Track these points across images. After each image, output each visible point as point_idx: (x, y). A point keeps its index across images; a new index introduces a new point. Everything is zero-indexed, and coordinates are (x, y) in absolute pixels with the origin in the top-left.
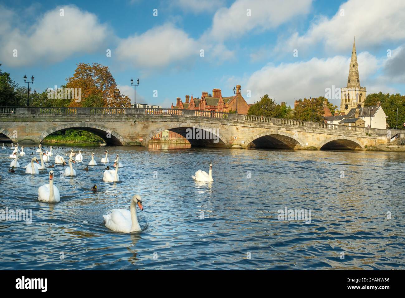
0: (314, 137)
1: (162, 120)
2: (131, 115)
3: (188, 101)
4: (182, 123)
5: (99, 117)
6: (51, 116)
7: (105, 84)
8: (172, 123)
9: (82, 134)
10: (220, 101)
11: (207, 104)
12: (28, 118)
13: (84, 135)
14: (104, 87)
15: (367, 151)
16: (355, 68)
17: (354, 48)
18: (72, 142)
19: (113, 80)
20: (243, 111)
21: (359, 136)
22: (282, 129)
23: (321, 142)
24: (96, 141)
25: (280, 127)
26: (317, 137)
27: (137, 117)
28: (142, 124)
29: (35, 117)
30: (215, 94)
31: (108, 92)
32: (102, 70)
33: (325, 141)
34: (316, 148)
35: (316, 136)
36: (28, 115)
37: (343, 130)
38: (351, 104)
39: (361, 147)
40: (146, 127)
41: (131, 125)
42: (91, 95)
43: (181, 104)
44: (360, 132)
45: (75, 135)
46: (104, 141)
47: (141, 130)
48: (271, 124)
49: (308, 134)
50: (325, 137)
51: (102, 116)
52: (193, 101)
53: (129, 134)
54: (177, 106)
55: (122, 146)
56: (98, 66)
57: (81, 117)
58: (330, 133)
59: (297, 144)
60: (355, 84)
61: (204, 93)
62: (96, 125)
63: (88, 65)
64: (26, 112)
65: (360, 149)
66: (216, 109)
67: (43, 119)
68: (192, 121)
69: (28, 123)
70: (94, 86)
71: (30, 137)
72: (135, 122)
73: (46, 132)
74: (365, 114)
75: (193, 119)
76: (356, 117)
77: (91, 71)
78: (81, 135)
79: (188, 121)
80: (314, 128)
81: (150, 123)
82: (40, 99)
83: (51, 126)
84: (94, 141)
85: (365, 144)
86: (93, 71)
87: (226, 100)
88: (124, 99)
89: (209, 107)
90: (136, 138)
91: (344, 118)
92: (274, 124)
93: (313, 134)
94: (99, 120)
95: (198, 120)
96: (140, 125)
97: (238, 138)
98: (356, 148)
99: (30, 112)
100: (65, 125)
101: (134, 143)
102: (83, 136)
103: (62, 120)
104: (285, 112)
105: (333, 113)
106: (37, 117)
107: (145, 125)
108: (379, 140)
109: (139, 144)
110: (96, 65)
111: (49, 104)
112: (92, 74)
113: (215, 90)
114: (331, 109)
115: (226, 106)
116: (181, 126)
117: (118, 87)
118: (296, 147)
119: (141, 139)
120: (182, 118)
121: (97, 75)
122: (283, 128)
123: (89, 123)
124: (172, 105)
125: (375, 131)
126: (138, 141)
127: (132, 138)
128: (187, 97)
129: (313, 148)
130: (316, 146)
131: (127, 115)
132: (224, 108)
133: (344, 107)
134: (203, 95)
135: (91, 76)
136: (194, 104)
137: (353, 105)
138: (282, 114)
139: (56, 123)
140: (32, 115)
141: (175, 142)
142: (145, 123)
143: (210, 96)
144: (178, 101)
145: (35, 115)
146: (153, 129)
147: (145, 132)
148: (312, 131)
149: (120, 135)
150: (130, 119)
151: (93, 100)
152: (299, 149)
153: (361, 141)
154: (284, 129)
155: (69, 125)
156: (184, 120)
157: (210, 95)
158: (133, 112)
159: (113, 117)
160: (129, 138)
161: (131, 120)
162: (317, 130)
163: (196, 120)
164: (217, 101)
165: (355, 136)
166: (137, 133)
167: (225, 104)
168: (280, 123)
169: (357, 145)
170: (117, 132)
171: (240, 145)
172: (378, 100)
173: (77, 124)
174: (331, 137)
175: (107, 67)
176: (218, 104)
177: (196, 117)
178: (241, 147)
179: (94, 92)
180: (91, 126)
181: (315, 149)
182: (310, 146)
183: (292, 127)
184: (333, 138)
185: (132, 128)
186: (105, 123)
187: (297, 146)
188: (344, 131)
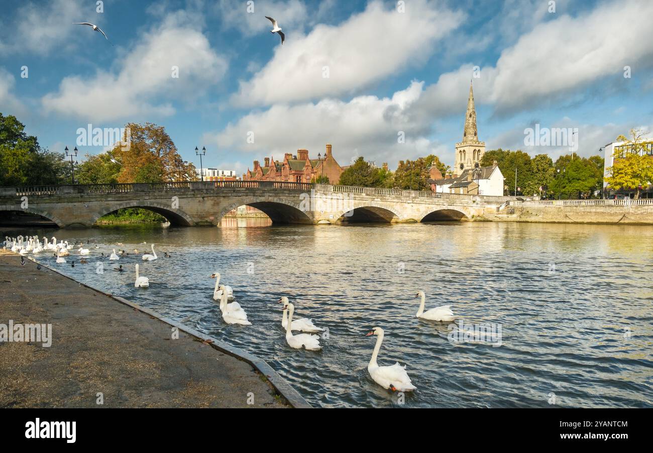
0: (414, 208)
1: (235, 194)
2: (198, 190)
3: (268, 165)
4: (260, 197)
5: (160, 194)
6: (102, 195)
7: (162, 148)
8: (247, 197)
9: (139, 212)
10: (306, 165)
11: (291, 169)
12: (74, 198)
13: (141, 213)
14: (161, 152)
15: (474, 221)
16: (472, 118)
17: (471, 94)
18: (127, 222)
19: (172, 143)
20: (335, 178)
21: (465, 205)
22: (376, 200)
23: (421, 213)
24: (157, 220)
25: (374, 197)
26: (417, 208)
27: (205, 192)
28: (211, 200)
29: (83, 196)
30: (301, 156)
31: (167, 159)
32: (157, 131)
33: (426, 212)
34: (415, 220)
35: (415, 206)
36: (74, 195)
37: (447, 198)
38: (467, 163)
39: (467, 217)
40: (217, 204)
41: (199, 201)
42: (147, 164)
43: (259, 169)
44: (466, 201)
45: (131, 214)
46: (166, 220)
47: (211, 207)
48: (364, 195)
49: (406, 205)
50: (426, 207)
51: (163, 193)
52: (274, 165)
53: (197, 213)
54: (255, 170)
55: (190, 226)
56: (152, 126)
57: (139, 195)
58: (432, 202)
59: (394, 217)
60: (472, 138)
61: (287, 155)
62: (158, 203)
63: (139, 125)
64: (72, 191)
65: (466, 219)
66: (302, 174)
67: (92, 198)
68: (271, 195)
69: (75, 204)
70: (149, 151)
71: (80, 220)
72: (203, 198)
73: (98, 214)
74: (480, 176)
75: (272, 192)
76: (469, 180)
77: (143, 132)
78: (137, 214)
79: (267, 195)
80: (414, 198)
81: (222, 199)
82: (83, 172)
83: (103, 207)
84: (154, 220)
85: (472, 214)
86: (146, 132)
87: (313, 164)
88: (187, 166)
89: (293, 172)
90: (206, 217)
91: (455, 182)
92: (367, 195)
93: (412, 204)
94: (161, 197)
95: (278, 193)
96: (210, 201)
97: (325, 213)
98: (462, 219)
99: (77, 191)
100: (121, 205)
101: (204, 222)
102: (140, 215)
103: (116, 199)
104: (385, 177)
105: (443, 175)
106: (85, 195)
107: (215, 201)
108: (488, 209)
109: (210, 224)
110: (149, 126)
111: (95, 177)
112: (144, 137)
113: (300, 151)
114: (442, 169)
115: (315, 171)
116: (258, 201)
117: (178, 152)
118: (393, 220)
119: (212, 218)
120: (258, 191)
121: (151, 137)
122: (377, 198)
123: (149, 201)
124: (248, 170)
125: (483, 198)
126: (209, 220)
127: (201, 217)
128: (267, 160)
129: (412, 220)
130: (416, 219)
131: (193, 190)
132: (312, 173)
133: (459, 166)
134: (285, 157)
135: (144, 138)
136: (275, 168)
137: (469, 165)
138: (380, 180)
139: (110, 202)
140: (79, 195)
141: (255, 216)
142: (216, 199)
143: (295, 158)
144: (256, 165)
145: (82, 194)
146: (225, 206)
147: (216, 209)
148: (411, 201)
149: (187, 214)
150: (197, 194)
151: (149, 170)
152: (397, 223)
153: (467, 210)
154: (379, 200)
155: (125, 204)
156: (261, 193)
157: (295, 156)
158: (200, 186)
159: (176, 193)
160: (198, 217)
161: (199, 196)
162: (417, 200)
163: (275, 193)
164: (304, 164)
165: (461, 205)
166: (207, 210)
167: (312, 168)
168: (374, 193)
169: (463, 215)
170: (183, 210)
171: (328, 220)
172: (496, 159)
173: (134, 203)
174: (433, 208)
175: (163, 128)
176: (304, 168)
177: (275, 190)
178: (329, 222)
179: (149, 160)
180: (151, 205)
181: (415, 222)
182: (409, 218)
183: (388, 197)
184: (434, 208)
185: (200, 204)
186: (167, 201)
187: (395, 219)
188: (448, 200)
